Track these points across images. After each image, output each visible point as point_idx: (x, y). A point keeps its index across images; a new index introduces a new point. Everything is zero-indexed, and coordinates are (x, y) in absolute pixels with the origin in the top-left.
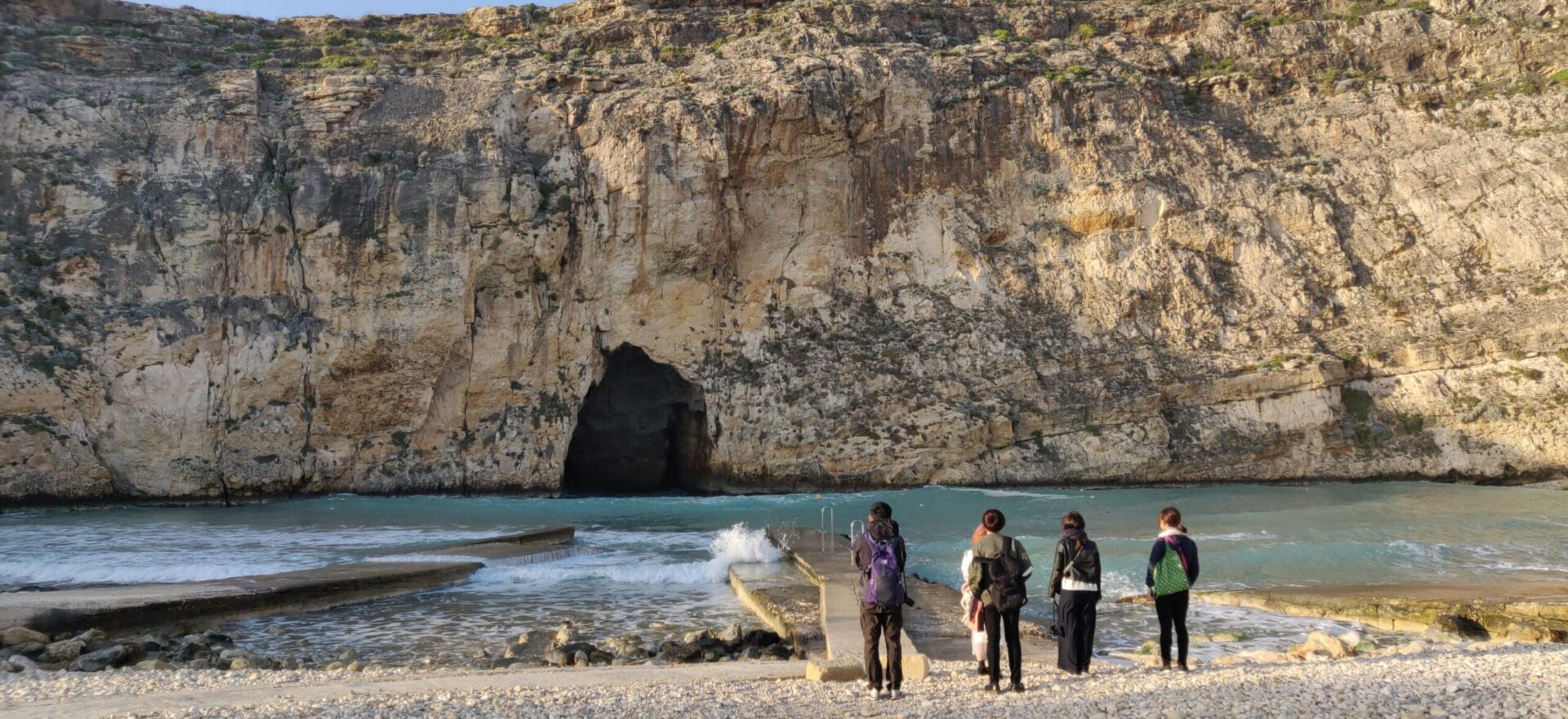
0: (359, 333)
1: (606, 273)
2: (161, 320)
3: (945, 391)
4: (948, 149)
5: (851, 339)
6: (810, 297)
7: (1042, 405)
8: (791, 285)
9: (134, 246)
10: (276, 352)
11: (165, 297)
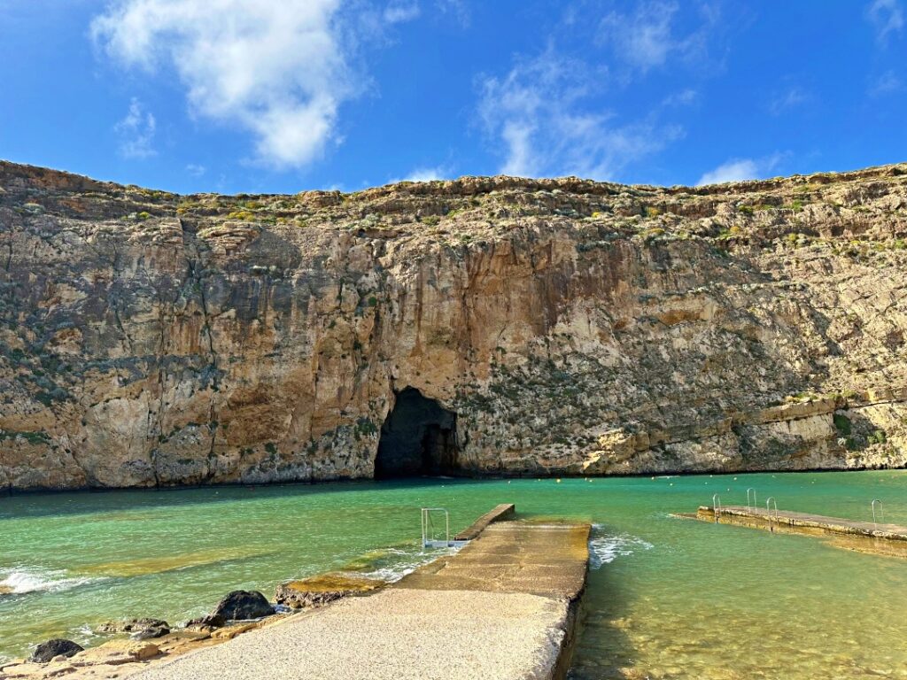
0: (247, 379)
1: (397, 344)
2: (120, 370)
3: (605, 415)
4: (589, 275)
5: (541, 383)
6: (516, 359)
7: (663, 424)
8: (504, 352)
9: (104, 322)
10: (193, 391)
11: (123, 355)
